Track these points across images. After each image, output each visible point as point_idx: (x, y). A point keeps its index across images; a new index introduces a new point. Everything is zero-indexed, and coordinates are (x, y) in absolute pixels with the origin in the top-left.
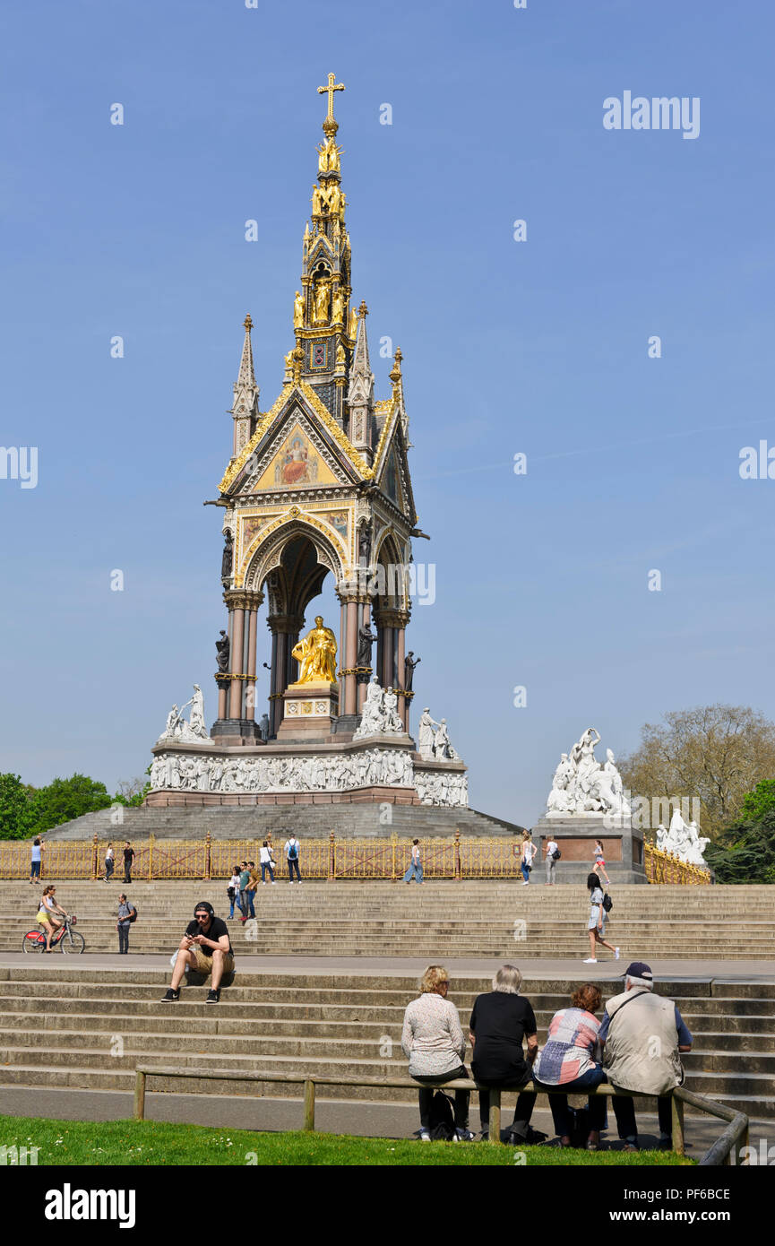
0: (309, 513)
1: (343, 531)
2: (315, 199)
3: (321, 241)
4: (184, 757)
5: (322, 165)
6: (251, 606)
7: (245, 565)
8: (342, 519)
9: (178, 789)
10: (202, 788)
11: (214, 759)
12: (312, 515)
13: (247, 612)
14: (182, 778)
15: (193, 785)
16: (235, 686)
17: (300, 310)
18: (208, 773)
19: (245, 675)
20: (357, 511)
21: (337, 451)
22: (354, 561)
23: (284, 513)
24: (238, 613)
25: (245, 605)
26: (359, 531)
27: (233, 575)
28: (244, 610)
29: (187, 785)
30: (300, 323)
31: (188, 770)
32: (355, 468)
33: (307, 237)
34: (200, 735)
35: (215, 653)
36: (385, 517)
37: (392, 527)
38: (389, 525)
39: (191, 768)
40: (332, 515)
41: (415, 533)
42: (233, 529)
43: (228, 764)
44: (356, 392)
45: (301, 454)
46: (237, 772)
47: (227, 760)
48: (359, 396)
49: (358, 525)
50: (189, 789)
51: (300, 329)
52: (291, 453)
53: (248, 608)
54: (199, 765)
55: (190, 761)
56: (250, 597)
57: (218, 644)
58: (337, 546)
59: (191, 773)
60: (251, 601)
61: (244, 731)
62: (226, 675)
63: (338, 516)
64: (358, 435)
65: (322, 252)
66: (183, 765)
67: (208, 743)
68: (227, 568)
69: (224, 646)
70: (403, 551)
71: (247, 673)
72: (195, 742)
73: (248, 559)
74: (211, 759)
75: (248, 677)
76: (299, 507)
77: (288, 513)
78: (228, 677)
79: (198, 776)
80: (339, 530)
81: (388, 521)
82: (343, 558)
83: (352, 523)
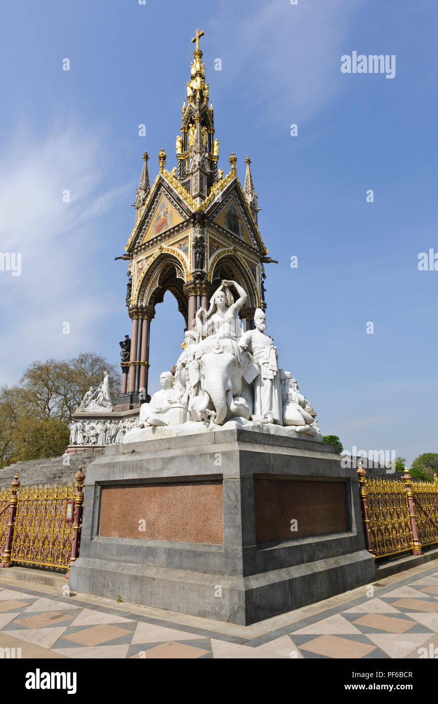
0: (167, 247)
1: (186, 251)
2: (189, 89)
3: (190, 106)
4: (88, 422)
5: (193, 72)
6: (143, 316)
7: (137, 290)
8: (185, 243)
9: (81, 445)
10: (100, 443)
11: (111, 421)
12: (171, 247)
13: (140, 320)
14: (84, 437)
15: (93, 441)
16: (131, 369)
17: (178, 144)
18: (106, 431)
19: (138, 361)
20: (192, 233)
21: (180, 200)
22: (192, 267)
23: (155, 252)
24: (135, 321)
25: (138, 316)
26: (195, 247)
27: (131, 298)
28: (138, 320)
29: (88, 442)
30: (179, 151)
31: (91, 431)
32: (190, 207)
33: (184, 107)
34: (101, 405)
35: (120, 350)
36: (226, 243)
37: (235, 250)
38: (232, 248)
39: (93, 428)
40: (181, 243)
41: (267, 261)
42: (132, 271)
43: (121, 424)
44: (193, 163)
45: (164, 213)
46: (126, 430)
47: (121, 421)
48: (195, 165)
49: (193, 243)
50: (90, 445)
51: (179, 154)
52: (159, 215)
53: (140, 317)
54: (99, 427)
55: (93, 424)
56: (140, 310)
57: (121, 343)
58: (182, 261)
59: (93, 433)
60: (142, 312)
61: (134, 400)
62: (125, 363)
63: (184, 243)
64: (196, 189)
65: (190, 113)
66: (87, 427)
67: (107, 410)
68: (129, 295)
69: (126, 345)
70: (254, 271)
71: (140, 360)
72: (97, 411)
73: (138, 286)
74: (109, 421)
75: (139, 363)
76: (163, 245)
77: (158, 251)
78: (127, 364)
79: (97, 435)
80: (184, 251)
81: (230, 246)
82: (186, 268)
83: (190, 243)
